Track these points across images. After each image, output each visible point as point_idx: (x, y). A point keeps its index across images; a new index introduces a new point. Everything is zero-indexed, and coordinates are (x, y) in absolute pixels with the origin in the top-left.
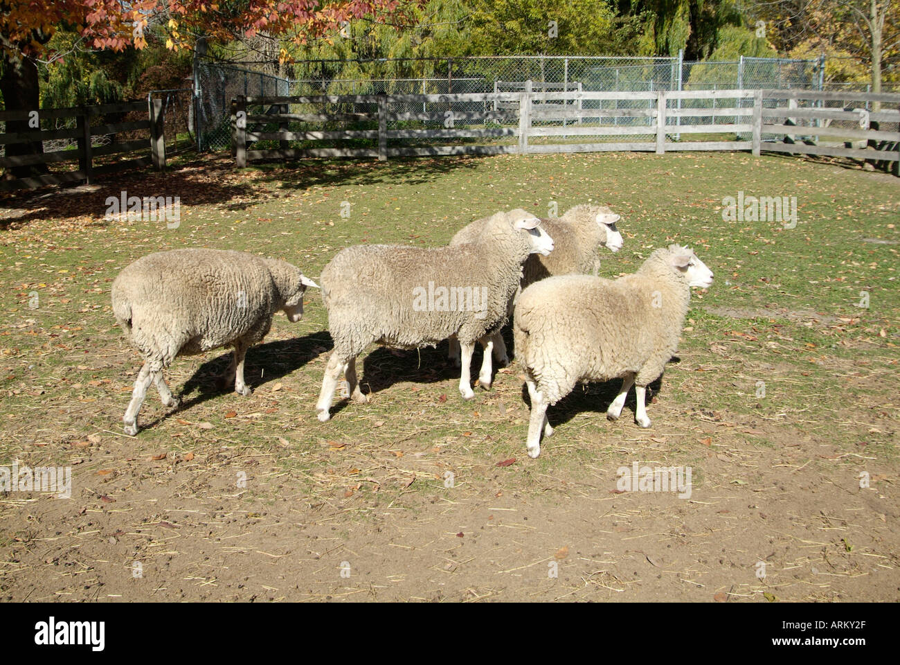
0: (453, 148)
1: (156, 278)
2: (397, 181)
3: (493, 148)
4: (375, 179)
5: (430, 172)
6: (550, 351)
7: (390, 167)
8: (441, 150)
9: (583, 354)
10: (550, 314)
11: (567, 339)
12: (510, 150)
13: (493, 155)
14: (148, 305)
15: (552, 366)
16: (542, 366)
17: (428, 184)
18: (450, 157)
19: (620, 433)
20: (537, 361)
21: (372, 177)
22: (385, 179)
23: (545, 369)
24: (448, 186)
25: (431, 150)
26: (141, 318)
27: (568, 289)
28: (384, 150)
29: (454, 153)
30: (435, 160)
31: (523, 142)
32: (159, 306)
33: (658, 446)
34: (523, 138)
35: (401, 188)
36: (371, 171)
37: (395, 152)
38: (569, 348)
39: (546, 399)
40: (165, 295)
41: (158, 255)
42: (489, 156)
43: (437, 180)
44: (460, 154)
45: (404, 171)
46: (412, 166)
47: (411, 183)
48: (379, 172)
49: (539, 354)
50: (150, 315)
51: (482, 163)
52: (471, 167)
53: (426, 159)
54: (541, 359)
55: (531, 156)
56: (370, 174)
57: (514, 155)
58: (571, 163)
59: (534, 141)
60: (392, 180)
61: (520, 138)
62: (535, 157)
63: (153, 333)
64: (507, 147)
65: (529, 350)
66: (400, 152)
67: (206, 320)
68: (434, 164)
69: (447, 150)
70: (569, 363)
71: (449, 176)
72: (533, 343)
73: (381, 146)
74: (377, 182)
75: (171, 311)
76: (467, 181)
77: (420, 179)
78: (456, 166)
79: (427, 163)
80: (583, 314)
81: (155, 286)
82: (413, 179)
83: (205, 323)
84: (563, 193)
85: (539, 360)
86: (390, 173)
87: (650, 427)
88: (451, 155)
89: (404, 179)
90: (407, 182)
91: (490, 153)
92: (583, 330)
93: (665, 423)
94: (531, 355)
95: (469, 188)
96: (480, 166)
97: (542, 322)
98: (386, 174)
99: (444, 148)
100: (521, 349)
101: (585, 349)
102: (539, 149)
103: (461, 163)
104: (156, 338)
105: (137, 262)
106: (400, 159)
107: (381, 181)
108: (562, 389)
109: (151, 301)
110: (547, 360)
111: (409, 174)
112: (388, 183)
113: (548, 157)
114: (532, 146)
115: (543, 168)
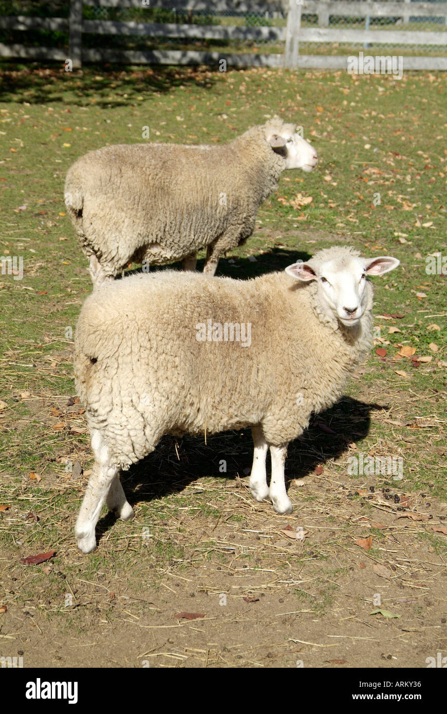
0: (184, 55)
1: (115, 171)
2: (84, 100)
3: (247, 58)
4: (51, 96)
5: (139, 91)
6: (124, 386)
7: (82, 79)
8: (166, 56)
9: (173, 398)
10: (129, 331)
11: (151, 371)
12: (272, 61)
13: (245, 68)
14: (102, 198)
15: (125, 410)
16: (108, 409)
17: (129, 109)
18: (177, 69)
19: (238, 520)
20: (103, 399)
21: (50, 92)
22: (68, 97)
23: (113, 414)
24: (158, 113)
25: (150, 56)
26: (92, 212)
27: (160, 296)
28: (77, 51)
29: (184, 61)
30: (154, 70)
31: (291, 50)
32: (113, 202)
33: (290, 544)
34: (292, 43)
35: (86, 112)
36: (51, 83)
37: (94, 55)
38: (154, 385)
39: (114, 460)
40: (121, 191)
41: (121, 148)
42: (238, 69)
43: (145, 104)
44: (193, 65)
45: (100, 86)
46: (116, 78)
47: (104, 105)
48: (62, 85)
49: (106, 389)
50: (102, 210)
51: (223, 80)
52: (204, 85)
53: (141, 68)
54: (109, 398)
55: (302, 72)
56: (48, 87)
57: (276, 70)
58: (361, 87)
59: (309, 49)
60: (77, 99)
61: (288, 44)
62: (308, 75)
63: (103, 231)
64: (267, 56)
65: (94, 382)
66: (102, 55)
67: (163, 225)
68: (150, 77)
69: (175, 56)
70: (151, 409)
71: (166, 98)
72: (101, 374)
73: (73, 45)
74: (52, 100)
75: (125, 209)
76: (190, 106)
77: (120, 100)
78: (182, 82)
79: (140, 75)
80: (179, 336)
81: (112, 179)
82: (110, 99)
83: (162, 229)
84: (329, 134)
85: (106, 399)
86: (79, 88)
87: (290, 512)
88: (180, 66)
89: (96, 99)
90: (98, 104)
91: (240, 64)
92: (177, 359)
93: (316, 508)
94: (95, 390)
95: (188, 118)
96: (218, 86)
97: (117, 342)
98: (72, 89)
99: (171, 53)
100: (82, 378)
101: (176, 390)
102: (316, 62)
103: (191, 79)
104: (106, 237)
105: (99, 152)
106: (101, 67)
107: (59, 100)
108: (137, 446)
109: (106, 194)
110: (117, 401)
111: (107, 90)
112: (69, 103)
113: (328, 76)
114: (305, 58)
115: (314, 93)
